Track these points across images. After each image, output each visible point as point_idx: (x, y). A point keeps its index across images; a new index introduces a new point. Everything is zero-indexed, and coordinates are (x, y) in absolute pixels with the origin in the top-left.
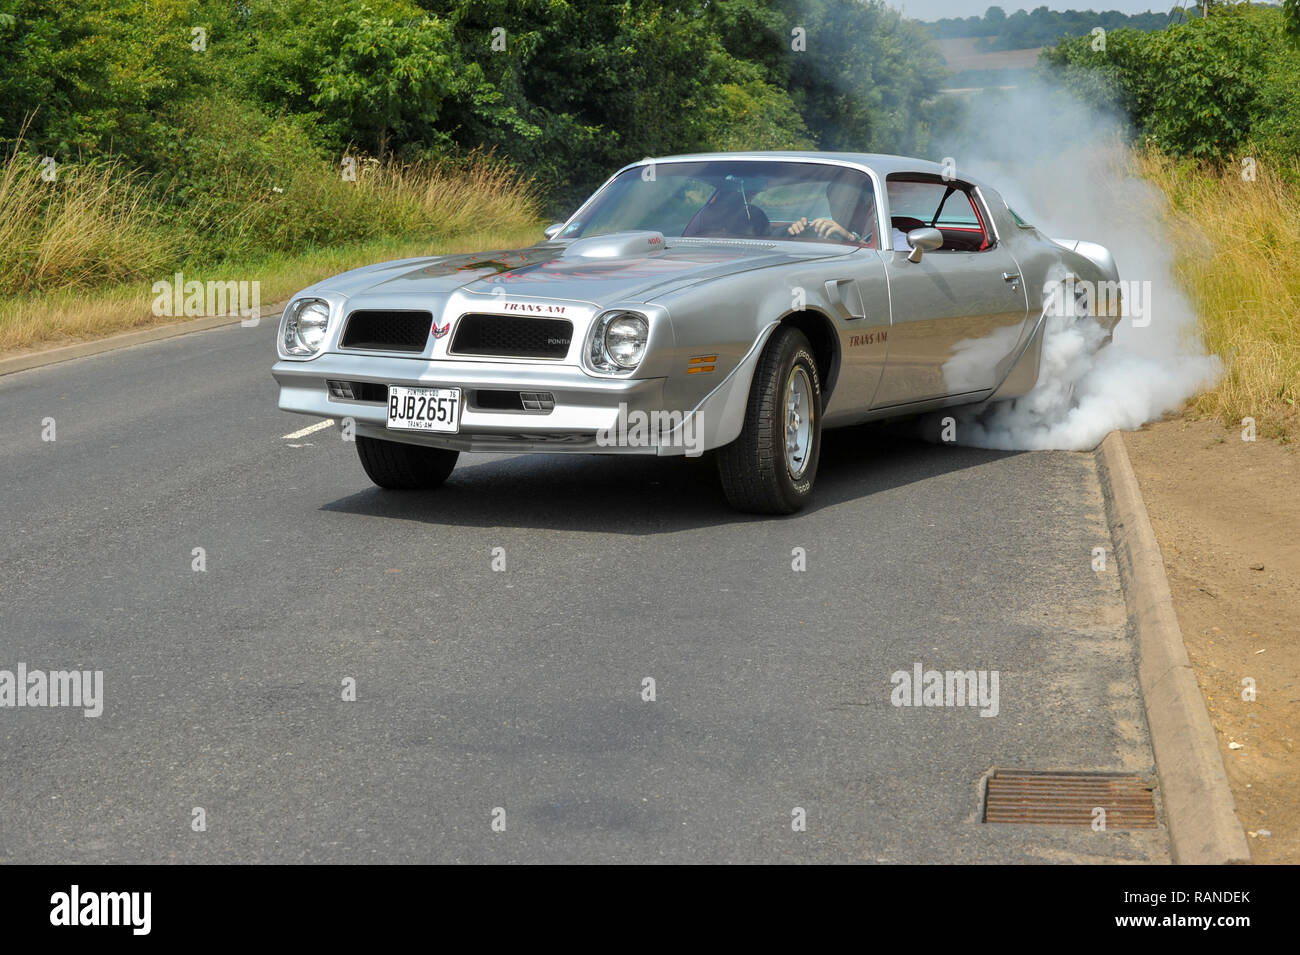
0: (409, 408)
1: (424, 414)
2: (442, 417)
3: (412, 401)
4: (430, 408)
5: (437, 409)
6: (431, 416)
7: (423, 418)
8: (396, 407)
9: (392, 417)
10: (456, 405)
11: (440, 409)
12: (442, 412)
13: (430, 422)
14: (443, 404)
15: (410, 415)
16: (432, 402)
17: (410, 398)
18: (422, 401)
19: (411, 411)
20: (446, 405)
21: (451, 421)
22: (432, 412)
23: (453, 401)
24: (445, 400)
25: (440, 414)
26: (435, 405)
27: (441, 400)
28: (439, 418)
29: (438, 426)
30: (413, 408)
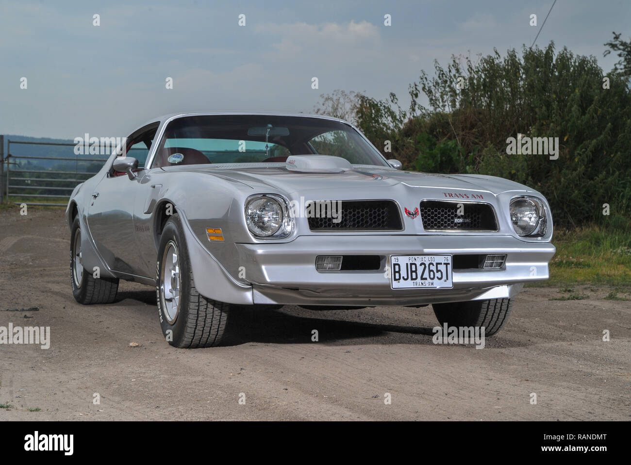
0: (412, 272)
1: (426, 275)
2: (440, 277)
3: (413, 266)
4: (430, 271)
5: (435, 271)
6: (432, 276)
7: (426, 279)
8: (399, 272)
9: (395, 280)
10: (450, 267)
11: (438, 271)
12: (440, 273)
13: (432, 281)
14: (440, 267)
15: (414, 277)
16: (431, 266)
17: (411, 264)
18: (423, 266)
19: (414, 274)
20: (442, 268)
21: (447, 279)
22: (432, 273)
23: (447, 264)
24: (441, 264)
25: (438, 275)
26: (433, 268)
27: (437, 264)
28: (438, 277)
29: (438, 285)
30: (416, 271)
